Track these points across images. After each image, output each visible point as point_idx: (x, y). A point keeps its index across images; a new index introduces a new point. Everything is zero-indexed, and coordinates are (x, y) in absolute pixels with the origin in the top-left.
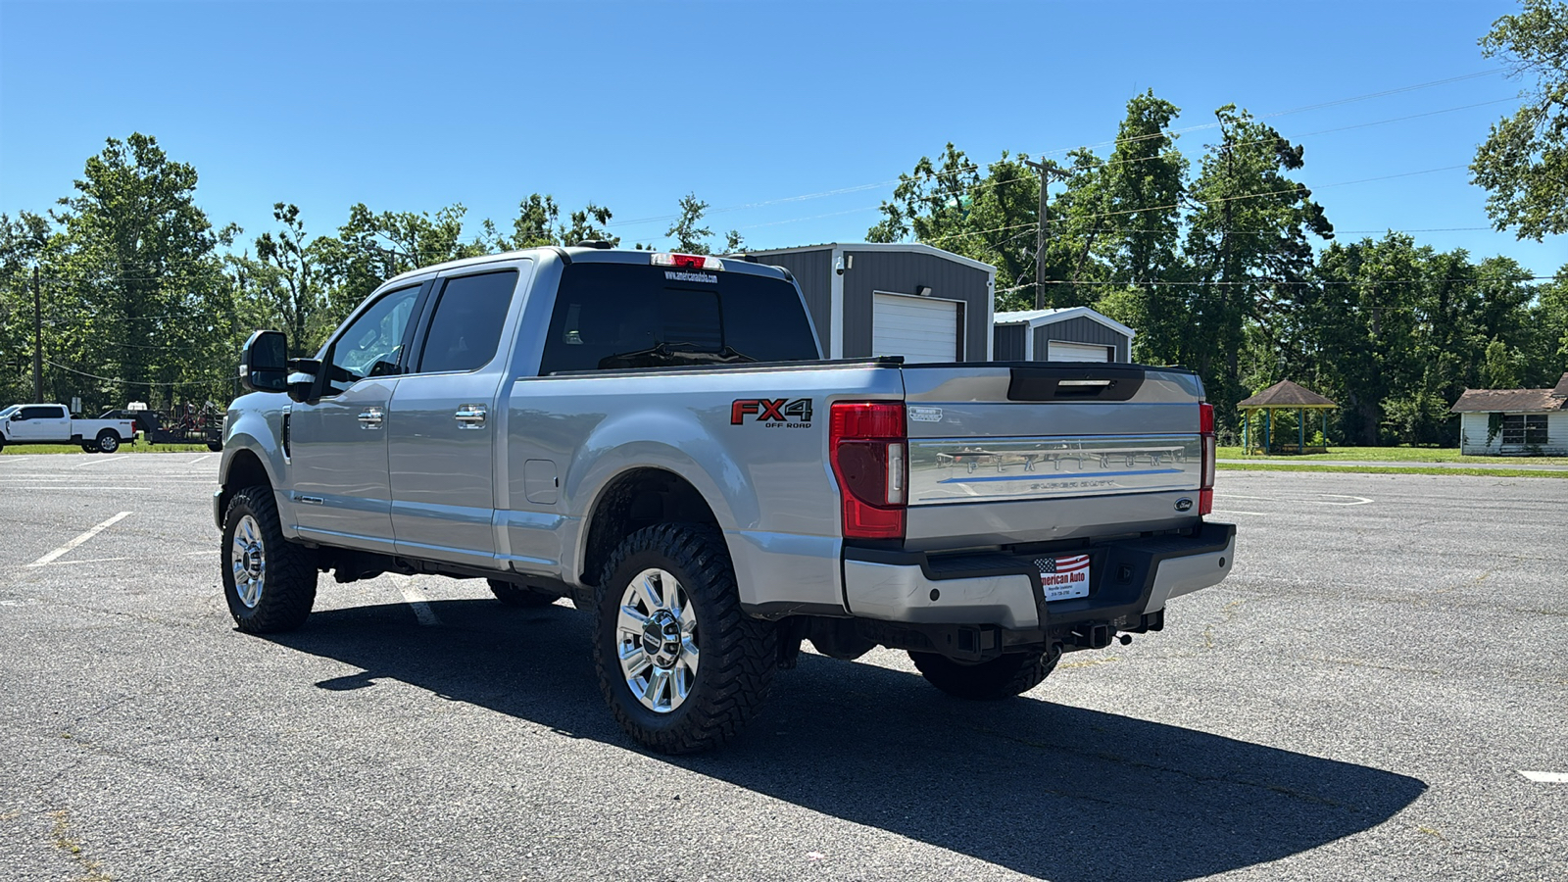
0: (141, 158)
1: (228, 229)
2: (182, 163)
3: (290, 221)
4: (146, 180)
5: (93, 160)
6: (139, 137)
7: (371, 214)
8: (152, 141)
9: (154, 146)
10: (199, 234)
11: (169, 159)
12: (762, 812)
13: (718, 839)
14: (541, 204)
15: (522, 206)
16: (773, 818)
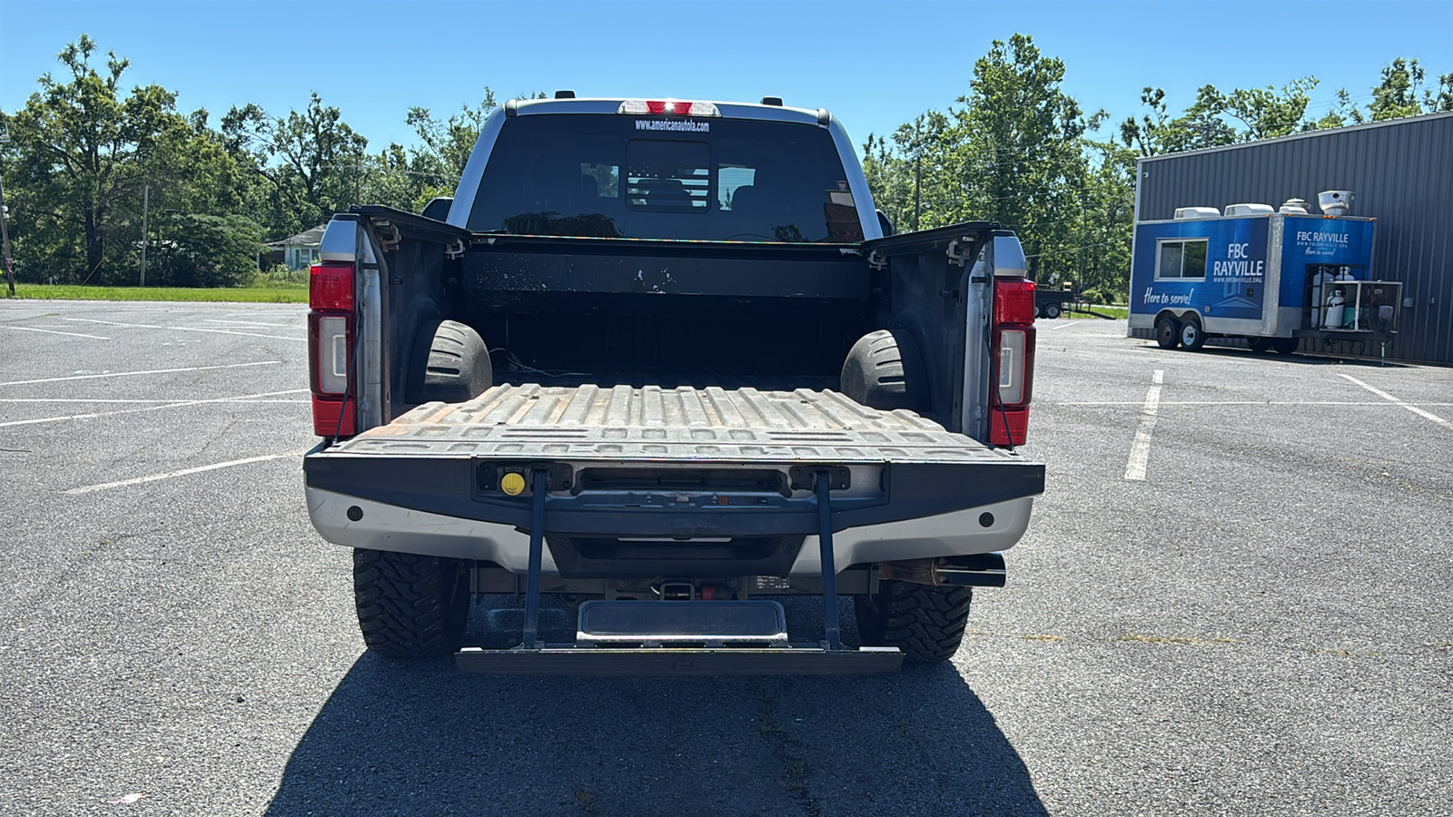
0: (1019, 56)
1: (1097, 116)
2: (1052, 58)
3: (1154, 104)
4: (1022, 76)
5: (980, 61)
6: (1019, 37)
7: (1218, 93)
8: (1029, 41)
9: (1030, 45)
10: (1071, 121)
11: (1042, 55)
12: (255, 735)
13: (128, 754)
14: (1405, 68)
15: (1383, 72)
16: (238, 745)
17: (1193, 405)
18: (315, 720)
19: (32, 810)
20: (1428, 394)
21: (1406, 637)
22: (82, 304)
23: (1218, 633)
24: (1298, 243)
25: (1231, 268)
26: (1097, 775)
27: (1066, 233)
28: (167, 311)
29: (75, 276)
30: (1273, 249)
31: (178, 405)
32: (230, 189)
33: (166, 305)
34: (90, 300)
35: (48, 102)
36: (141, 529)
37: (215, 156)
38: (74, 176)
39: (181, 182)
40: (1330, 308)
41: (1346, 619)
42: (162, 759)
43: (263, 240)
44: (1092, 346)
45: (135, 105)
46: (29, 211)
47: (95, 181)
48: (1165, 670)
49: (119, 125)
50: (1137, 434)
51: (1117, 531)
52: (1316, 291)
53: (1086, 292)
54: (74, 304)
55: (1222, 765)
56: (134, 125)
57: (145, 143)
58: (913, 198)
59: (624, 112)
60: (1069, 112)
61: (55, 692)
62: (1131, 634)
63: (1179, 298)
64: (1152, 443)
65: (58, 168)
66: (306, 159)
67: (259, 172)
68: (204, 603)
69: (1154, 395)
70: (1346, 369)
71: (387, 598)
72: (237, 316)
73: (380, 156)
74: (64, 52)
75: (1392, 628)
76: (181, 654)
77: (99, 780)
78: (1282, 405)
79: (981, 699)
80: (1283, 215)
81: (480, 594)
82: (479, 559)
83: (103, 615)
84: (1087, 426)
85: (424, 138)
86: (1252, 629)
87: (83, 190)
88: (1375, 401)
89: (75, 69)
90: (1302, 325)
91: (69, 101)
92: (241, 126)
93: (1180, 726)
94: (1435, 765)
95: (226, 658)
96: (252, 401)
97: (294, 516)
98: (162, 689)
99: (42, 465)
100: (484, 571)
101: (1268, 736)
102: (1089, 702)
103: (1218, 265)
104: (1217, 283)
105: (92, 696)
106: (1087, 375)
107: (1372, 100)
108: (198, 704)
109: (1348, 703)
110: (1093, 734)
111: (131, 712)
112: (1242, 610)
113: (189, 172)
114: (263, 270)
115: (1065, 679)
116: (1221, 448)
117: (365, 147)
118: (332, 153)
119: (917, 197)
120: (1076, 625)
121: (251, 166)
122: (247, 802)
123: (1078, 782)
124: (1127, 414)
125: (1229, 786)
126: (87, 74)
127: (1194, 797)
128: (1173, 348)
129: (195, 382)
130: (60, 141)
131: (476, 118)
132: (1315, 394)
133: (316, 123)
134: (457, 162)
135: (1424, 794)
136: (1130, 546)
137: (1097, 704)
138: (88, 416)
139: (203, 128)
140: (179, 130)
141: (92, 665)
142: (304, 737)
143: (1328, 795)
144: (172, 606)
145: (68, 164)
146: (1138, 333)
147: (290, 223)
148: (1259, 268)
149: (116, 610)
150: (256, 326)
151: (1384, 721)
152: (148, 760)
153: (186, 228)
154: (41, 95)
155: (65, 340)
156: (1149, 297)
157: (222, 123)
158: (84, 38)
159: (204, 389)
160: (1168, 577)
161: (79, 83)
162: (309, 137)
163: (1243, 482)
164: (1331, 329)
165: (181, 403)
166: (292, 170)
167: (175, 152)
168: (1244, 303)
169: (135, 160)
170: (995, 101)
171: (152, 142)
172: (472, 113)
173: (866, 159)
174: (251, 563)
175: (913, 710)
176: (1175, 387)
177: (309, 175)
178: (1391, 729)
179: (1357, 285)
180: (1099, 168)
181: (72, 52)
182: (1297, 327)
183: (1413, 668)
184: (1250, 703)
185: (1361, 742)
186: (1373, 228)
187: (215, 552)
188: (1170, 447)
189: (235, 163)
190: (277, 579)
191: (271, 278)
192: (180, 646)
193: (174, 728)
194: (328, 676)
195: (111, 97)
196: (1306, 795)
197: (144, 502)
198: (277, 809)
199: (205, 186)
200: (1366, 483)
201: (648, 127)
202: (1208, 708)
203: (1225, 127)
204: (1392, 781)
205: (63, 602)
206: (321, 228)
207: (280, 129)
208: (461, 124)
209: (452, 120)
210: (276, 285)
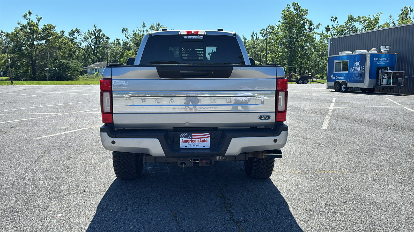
0: (295, 8)
1: (318, 25)
2: (304, 9)
3: (334, 21)
4: (296, 14)
5: (283, 10)
6: (294, 3)
7: (354, 17)
8: (297, 4)
10: (311, 27)
11: (301, 8)
12: (89, 200)
13: (57, 205)
14: (408, 9)
15: (401, 10)
16: (85, 202)
17: (343, 108)
18: (104, 196)
19: (35, 218)
20: (411, 103)
21: (393, 170)
22: (32, 86)
23: (343, 170)
24: (375, 61)
25: (355, 69)
26: (306, 206)
27: (310, 59)
28: (55, 88)
29: (29, 78)
30: (367, 63)
31: (61, 114)
32: (71, 53)
33: (55, 86)
34: (34, 85)
35: (20, 30)
36: (55, 148)
37: (67, 43)
38: (28, 50)
39: (58, 51)
40: (384, 79)
41: (378, 166)
42: (66, 206)
43: (81, 67)
44: (316, 92)
45: (44, 30)
46: (16, 60)
47: (34, 51)
48: (327, 179)
49: (40, 35)
50: (326, 117)
51: (318, 143)
52: (380, 75)
53: (315, 76)
54: (30, 86)
55: (339, 203)
56: (44, 35)
57: (47, 41)
58: (265, 50)
59: (180, 34)
60: (310, 24)
61: (37, 190)
62: (319, 170)
63: (341, 77)
64: (330, 119)
65: (23, 48)
66: (93, 43)
67: (79, 48)
68: (73, 167)
69: (332, 105)
70: (388, 96)
71: (122, 164)
72: (75, 89)
73: (113, 42)
74: (24, 15)
75: (390, 168)
76: (68, 180)
77: (51, 211)
78: (368, 107)
79: (277, 188)
80: (370, 53)
81: (146, 162)
82: (145, 153)
83: (47, 171)
84: (312, 115)
85: (126, 36)
86: (352, 168)
87: (31, 54)
88: (395, 106)
89: (27, 20)
90: (376, 84)
91: (26, 29)
92: (74, 35)
93: (329, 193)
94: (395, 202)
95: (80, 181)
96: (81, 113)
97: (95, 144)
98: (64, 189)
99: (27, 132)
100: (146, 156)
101: (352, 196)
102: (306, 188)
103: (351, 68)
104: (351, 73)
105: (47, 191)
106: (314, 100)
107: (398, 18)
108: (74, 192)
109: (375, 187)
110: (306, 196)
111: (57, 195)
112: (350, 164)
113: (60, 48)
114: (81, 75)
115: (300, 182)
116: (349, 120)
117: (109, 40)
118: (100, 41)
119: (266, 50)
120: (304, 168)
121: (77, 46)
122: (88, 216)
123: (301, 208)
124: (324, 111)
125: (340, 208)
126: (30, 21)
127: (331, 211)
128: (339, 92)
129: (65, 108)
130: (24, 40)
131: (140, 31)
132: (378, 104)
133: (95, 33)
134: (135, 43)
135: (391, 209)
136: (321, 147)
137: (308, 188)
138: (37, 118)
139: (63, 36)
140: (57, 36)
141: (46, 183)
142: (101, 200)
143: (366, 210)
144: (65, 168)
145: (26, 47)
146: (330, 88)
147: (89, 62)
148: (363, 68)
149: (50, 169)
150: (81, 91)
151: (384, 191)
152: (63, 206)
153: (60, 64)
154: (18, 27)
155: (29, 97)
156: (332, 77)
157: (69, 34)
158: (29, 11)
159: (68, 110)
160: (330, 155)
161: (28, 24)
162: (93, 37)
163: (354, 129)
164: (384, 85)
165: (62, 114)
166: (89, 47)
167: (56, 42)
168: (359, 78)
169: (45, 45)
170: (288, 22)
171: (49, 40)
172: (139, 29)
173: (252, 39)
174: (85, 156)
175: (259, 190)
176: (338, 103)
177: (93, 48)
178: (385, 193)
179: (391, 72)
180: (319, 40)
181: (26, 15)
182: (374, 85)
183: (393, 178)
184: (349, 187)
185: (377, 197)
186: (396, 56)
187: (75, 154)
188: (335, 120)
189: (73, 45)
190: (91, 161)
191: (84, 77)
192: (68, 178)
193: (68, 198)
194: (107, 185)
195: (37, 28)
196: (360, 210)
197: (55, 141)
198: (96, 217)
199: (65, 52)
200: (389, 129)
201: (187, 38)
202: (337, 189)
203: (355, 27)
204: (383, 206)
205: (36, 167)
206: (98, 63)
207: (85, 35)
208: (136, 32)
209: (133, 31)
210: (85, 80)
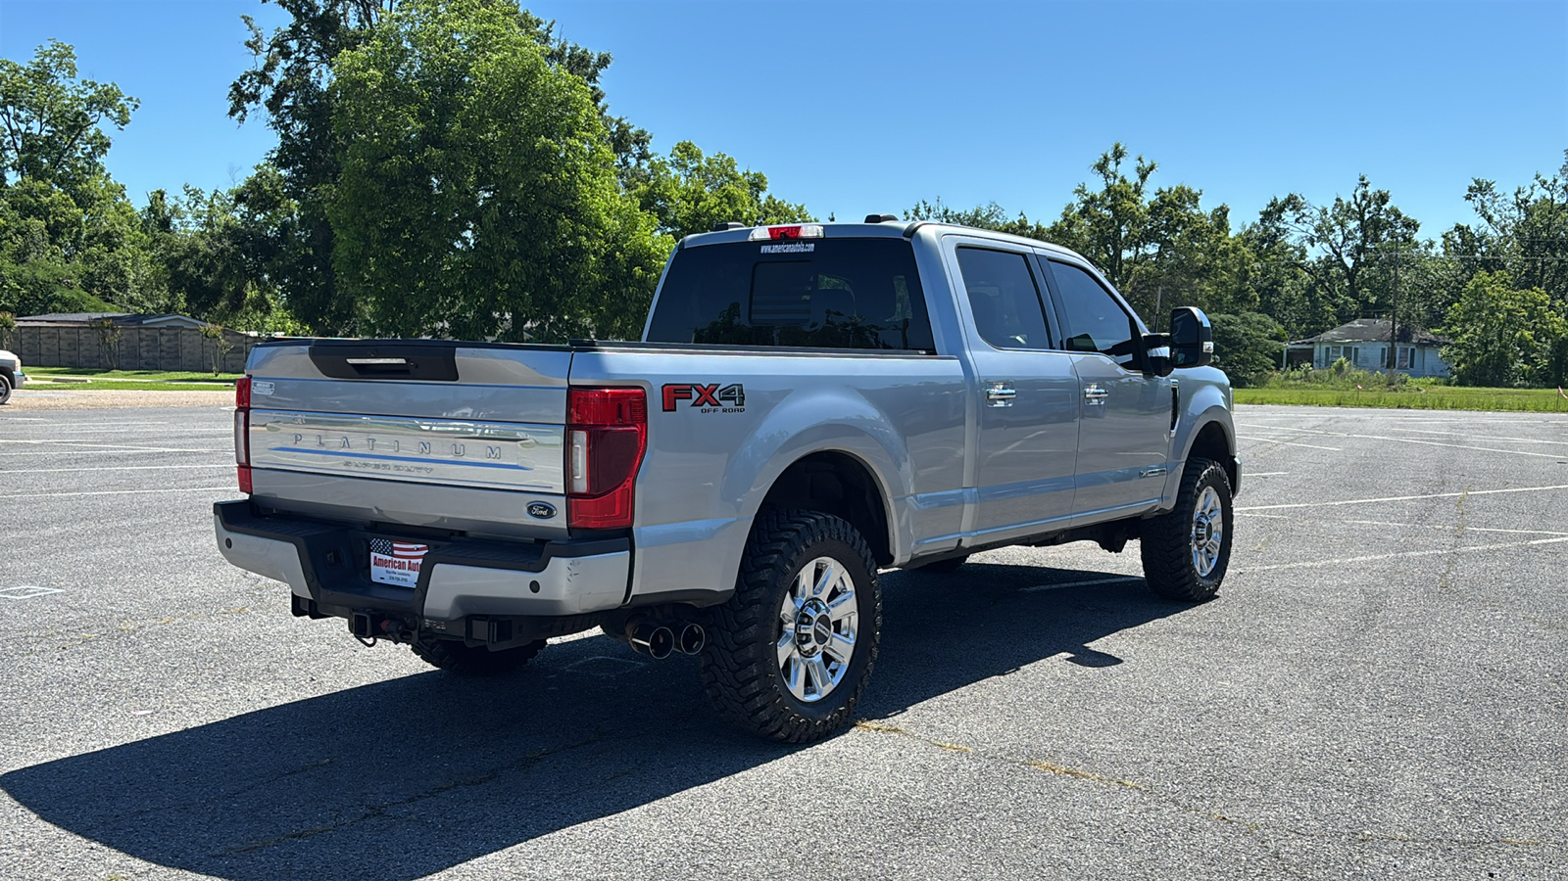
32: (1247, 286)
35: (1081, 212)
37: (1233, 252)
39: (1195, 283)
45: (1157, 207)
49: (1140, 229)
56: (1155, 227)
57: (1166, 244)
66: (1349, 248)
67: (1296, 265)
74: (1098, 161)
76: (356, 651)
85: (1483, 215)
89: (1107, 177)
91: (1099, 209)
92: (1280, 218)
113: (1205, 270)
117: (1416, 231)
118: (1378, 240)
121: (1289, 260)
126: (1117, 181)
130: (1087, 249)
131: (1551, 188)
133: (1362, 208)
139: (1223, 225)
140: (1198, 229)
147: (1326, 318)
154: (1075, 206)
158: (1117, 147)
161: (1110, 190)
162: (1353, 225)
166: (1332, 262)
167: (1193, 250)
169: (1155, 261)
171: (1172, 242)
172: (1545, 182)
177: (1350, 266)
181: (1105, 161)
191: (1287, 378)
195: (1135, 202)
199: (1221, 284)
201: (770, 251)
206: (1356, 324)
207: (1321, 219)
208: (1530, 196)
209: (1519, 192)
210: (1290, 386)
